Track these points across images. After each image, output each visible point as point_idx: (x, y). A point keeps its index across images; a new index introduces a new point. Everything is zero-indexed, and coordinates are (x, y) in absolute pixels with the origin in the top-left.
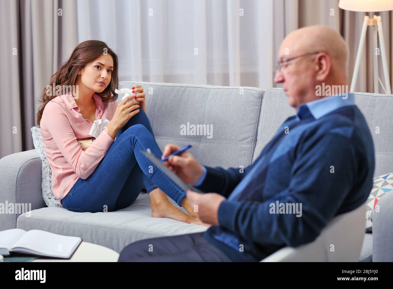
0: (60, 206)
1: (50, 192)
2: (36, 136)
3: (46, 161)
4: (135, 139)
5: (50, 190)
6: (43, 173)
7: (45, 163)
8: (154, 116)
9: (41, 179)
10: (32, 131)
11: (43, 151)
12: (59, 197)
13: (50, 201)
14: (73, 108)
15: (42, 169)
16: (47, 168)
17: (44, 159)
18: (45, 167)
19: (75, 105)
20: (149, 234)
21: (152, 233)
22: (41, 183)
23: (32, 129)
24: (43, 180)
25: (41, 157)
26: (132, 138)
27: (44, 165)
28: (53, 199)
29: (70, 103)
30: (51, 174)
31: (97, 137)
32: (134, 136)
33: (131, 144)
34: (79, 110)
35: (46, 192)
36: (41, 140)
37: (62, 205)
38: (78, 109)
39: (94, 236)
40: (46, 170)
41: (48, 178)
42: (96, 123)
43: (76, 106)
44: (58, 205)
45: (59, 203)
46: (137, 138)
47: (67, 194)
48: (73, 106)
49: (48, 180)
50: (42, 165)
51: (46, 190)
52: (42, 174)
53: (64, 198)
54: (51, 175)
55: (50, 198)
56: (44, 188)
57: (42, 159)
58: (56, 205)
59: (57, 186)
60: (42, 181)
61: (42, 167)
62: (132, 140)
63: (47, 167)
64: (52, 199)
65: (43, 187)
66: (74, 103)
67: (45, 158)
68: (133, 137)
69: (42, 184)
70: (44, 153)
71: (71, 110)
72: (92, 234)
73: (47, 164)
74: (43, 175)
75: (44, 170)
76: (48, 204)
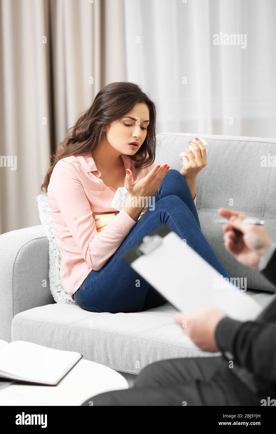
0: (72, 302)
1: (59, 283)
2: (43, 207)
3: (54, 241)
4: (166, 215)
5: (59, 281)
6: (51, 258)
7: (53, 245)
8: (203, 181)
9: (48, 266)
10: (37, 200)
11: (51, 228)
12: (69, 291)
13: (59, 296)
14: (92, 172)
15: (50, 253)
16: (55, 251)
17: (52, 239)
18: (53, 249)
19: (93, 168)
20: (180, 347)
21: (183, 346)
22: (48, 271)
23: (37, 197)
24: (51, 267)
25: (48, 237)
26: (162, 215)
27: (51, 247)
28: (63, 293)
29: (88, 164)
30: (60, 258)
31: (121, 210)
32: (164, 211)
33: (160, 222)
34: (100, 175)
35: (54, 283)
36: (49, 213)
37: (74, 302)
38: (99, 173)
39: (108, 347)
40: (54, 254)
41: (57, 264)
42: (120, 191)
43: (95, 169)
44: (70, 301)
45: (71, 298)
46: (168, 214)
47: (79, 288)
48: (91, 169)
49: (56, 267)
50: (49, 247)
51: (55, 281)
52: (49, 259)
53: (75, 293)
54: (60, 260)
55: (60, 292)
56: (52, 278)
57: (49, 239)
58: (67, 301)
59: (68, 276)
60: (49, 268)
61: (49, 250)
62: (162, 217)
63: (55, 249)
64: (61, 292)
65: (50, 276)
66: (93, 166)
67: (54, 238)
68: (164, 213)
69: (50, 273)
70: (52, 231)
71: (88, 173)
72: (106, 345)
73: (55, 246)
74: (50, 261)
75: (51, 253)
76: (57, 299)
